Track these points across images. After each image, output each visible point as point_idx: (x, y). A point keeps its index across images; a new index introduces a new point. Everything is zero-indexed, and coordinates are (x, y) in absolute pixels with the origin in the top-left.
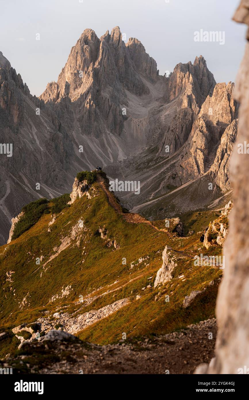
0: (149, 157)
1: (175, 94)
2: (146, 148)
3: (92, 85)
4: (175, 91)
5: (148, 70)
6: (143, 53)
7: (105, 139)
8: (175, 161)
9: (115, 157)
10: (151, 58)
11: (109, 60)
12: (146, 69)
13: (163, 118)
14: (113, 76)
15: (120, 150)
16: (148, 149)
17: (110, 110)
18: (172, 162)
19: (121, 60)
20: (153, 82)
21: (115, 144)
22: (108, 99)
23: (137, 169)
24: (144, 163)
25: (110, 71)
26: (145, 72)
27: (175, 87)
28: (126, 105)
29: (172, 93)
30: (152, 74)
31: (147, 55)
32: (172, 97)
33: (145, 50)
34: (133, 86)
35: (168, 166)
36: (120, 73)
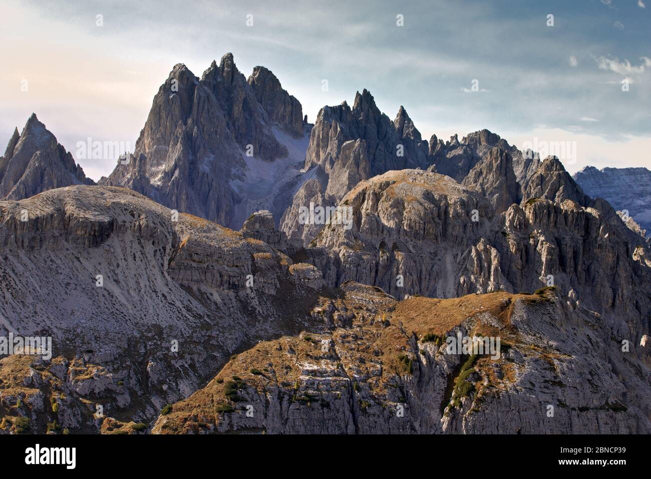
3: (182, 155)
5: (287, 117)
6: (278, 89)
10: (292, 97)
11: (210, 114)
12: (283, 116)
14: (218, 136)
17: (209, 190)
19: (237, 108)
20: (297, 135)
22: (207, 175)
25: (212, 130)
26: (283, 120)
28: (242, 179)
30: (295, 123)
31: (285, 93)
33: (280, 85)
34: (258, 148)
36: (237, 128)
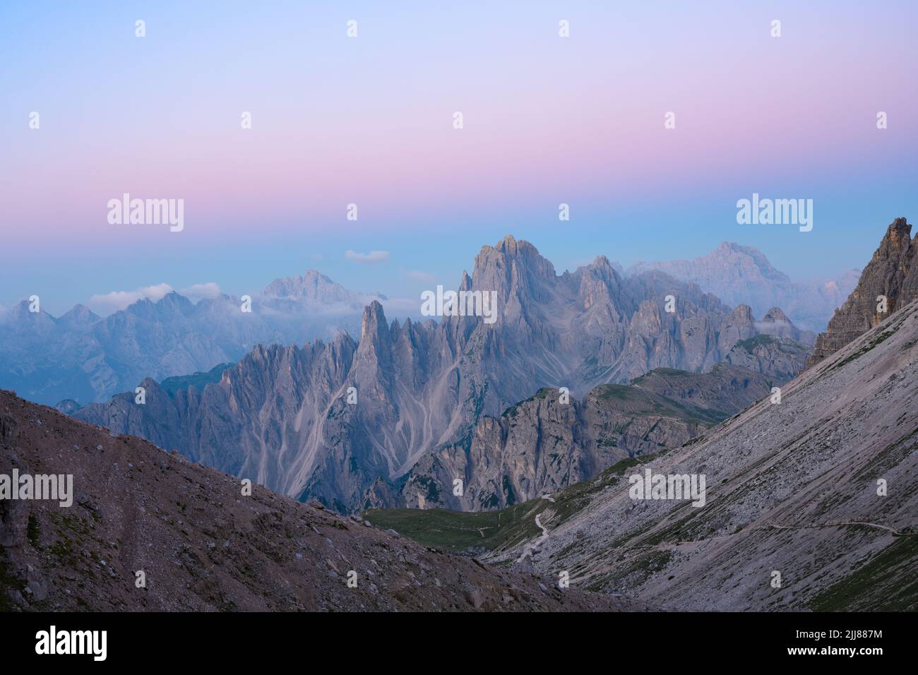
0: (592, 368)
1: (589, 302)
2: (583, 360)
4: (589, 299)
5: (545, 273)
7: (547, 358)
8: (619, 369)
9: (562, 372)
10: (546, 260)
13: (587, 329)
15: (563, 366)
16: (586, 361)
18: (618, 370)
20: (553, 285)
21: (556, 361)
23: (585, 380)
24: (590, 374)
26: (543, 275)
27: (589, 296)
29: (586, 301)
31: (541, 257)
32: (587, 306)
33: (538, 253)
35: (615, 373)
